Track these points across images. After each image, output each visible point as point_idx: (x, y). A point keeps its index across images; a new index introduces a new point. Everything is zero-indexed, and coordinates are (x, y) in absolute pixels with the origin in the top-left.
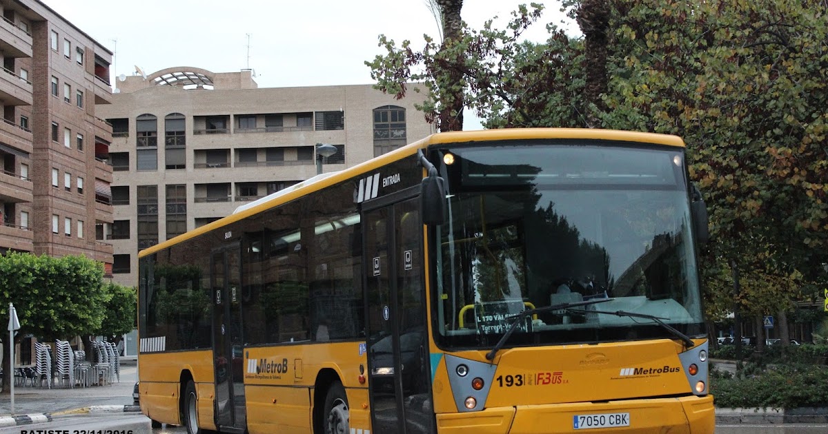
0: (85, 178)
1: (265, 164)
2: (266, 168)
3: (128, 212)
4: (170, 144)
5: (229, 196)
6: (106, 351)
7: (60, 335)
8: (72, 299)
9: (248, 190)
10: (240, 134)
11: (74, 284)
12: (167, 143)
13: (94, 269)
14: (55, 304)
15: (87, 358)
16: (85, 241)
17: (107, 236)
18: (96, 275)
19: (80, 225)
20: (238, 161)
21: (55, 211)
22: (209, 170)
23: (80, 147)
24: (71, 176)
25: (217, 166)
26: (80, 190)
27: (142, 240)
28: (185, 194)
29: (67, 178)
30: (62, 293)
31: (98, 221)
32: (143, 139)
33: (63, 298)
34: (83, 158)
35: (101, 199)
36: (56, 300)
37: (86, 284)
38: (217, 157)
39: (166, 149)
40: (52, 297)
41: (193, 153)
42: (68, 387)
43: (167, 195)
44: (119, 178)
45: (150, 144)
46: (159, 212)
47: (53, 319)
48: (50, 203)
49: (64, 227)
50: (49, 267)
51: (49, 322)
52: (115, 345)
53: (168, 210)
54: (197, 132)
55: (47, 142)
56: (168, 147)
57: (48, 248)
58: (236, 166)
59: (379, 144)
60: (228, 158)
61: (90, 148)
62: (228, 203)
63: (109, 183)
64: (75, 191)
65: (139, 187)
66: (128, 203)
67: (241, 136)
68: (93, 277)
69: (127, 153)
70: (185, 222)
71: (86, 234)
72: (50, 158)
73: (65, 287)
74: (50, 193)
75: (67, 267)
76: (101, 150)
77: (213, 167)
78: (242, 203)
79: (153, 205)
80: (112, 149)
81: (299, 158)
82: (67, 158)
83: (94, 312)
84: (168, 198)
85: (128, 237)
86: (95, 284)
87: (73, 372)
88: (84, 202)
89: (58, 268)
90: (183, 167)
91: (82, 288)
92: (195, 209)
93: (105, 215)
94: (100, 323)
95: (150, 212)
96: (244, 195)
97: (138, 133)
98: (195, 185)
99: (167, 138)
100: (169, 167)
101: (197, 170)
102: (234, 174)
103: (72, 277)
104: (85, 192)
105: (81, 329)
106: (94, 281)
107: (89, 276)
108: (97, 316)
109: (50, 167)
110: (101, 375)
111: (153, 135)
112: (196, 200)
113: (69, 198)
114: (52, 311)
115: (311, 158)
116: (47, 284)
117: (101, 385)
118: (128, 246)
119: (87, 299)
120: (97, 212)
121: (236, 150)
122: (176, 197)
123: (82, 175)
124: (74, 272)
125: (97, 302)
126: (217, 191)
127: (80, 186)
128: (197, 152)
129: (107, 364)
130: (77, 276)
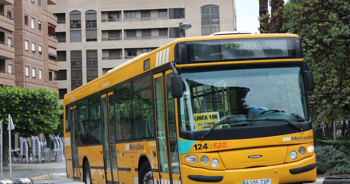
0: (43, 46)
1: (141, 38)
2: (141, 40)
3: (66, 65)
4: (88, 27)
5: (121, 56)
6: (58, 142)
7: (34, 133)
8: (41, 113)
9: (132, 52)
10: (127, 22)
11: (42, 104)
12: (87, 27)
13: (53, 95)
14: (31, 115)
15: (48, 146)
16: (43, 81)
17: (54, 78)
18: (55, 99)
19: (40, 72)
20: (126, 36)
21: (27, 64)
22: (110, 41)
23: (40, 29)
24: (35, 45)
25: (114, 40)
26: (40, 53)
27: (74, 81)
28: (96, 55)
29: (33, 45)
30: (35, 109)
31: (50, 70)
32: (73, 24)
33: (36, 112)
34: (42, 34)
35: (51, 57)
36: (32, 113)
37: (49, 104)
38: (114, 34)
39: (86, 30)
40: (30, 111)
41: (101, 32)
42: (37, 162)
43: (87, 55)
44: (61, 47)
45: (77, 28)
46: (83, 65)
47: (30, 124)
48: (24, 59)
49: (32, 73)
50: (28, 94)
51: (28, 125)
52: (63, 139)
53: (87, 64)
54: (103, 21)
55: (22, 26)
56: (88, 29)
57: (23, 85)
58: (125, 39)
59: (204, 26)
60: (120, 35)
61: (45, 29)
62: (121, 60)
63: (56, 49)
64: (37, 53)
65: (72, 52)
66: (65, 60)
67: (127, 23)
68: (53, 100)
69: (65, 33)
70: (97, 70)
71: (43, 77)
72: (24, 34)
73: (37, 106)
74: (24, 54)
75: (38, 94)
76: (51, 30)
77: (112, 40)
78: (128, 59)
79: (79, 62)
80: (57, 30)
81: (160, 35)
82: (33, 34)
83: (54, 120)
84: (88, 57)
85: (66, 79)
86: (53, 104)
87: (40, 154)
88: (43, 59)
89: (33, 95)
90: (95, 40)
91: (47, 106)
92: (102, 64)
93: (54, 67)
94: (57, 126)
95: (78, 65)
96: (130, 56)
97: (71, 21)
98: (102, 50)
99: (86, 24)
100: (88, 40)
101: (103, 42)
102: (124, 43)
103: (41, 100)
104: (43, 53)
105: (46, 129)
106: (53, 102)
107: (50, 100)
108: (55, 122)
109: (23, 39)
110: (56, 156)
111: (79, 22)
112: (103, 59)
113: (34, 57)
114: (30, 120)
115: (166, 35)
116: (27, 104)
117: (56, 161)
118: (66, 84)
119: (50, 112)
120: (49, 65)
121: (125, 30)
122: (92, 57)
123: (41, 44)
124: (42, 97)
125: (55, 114)
126: (114, 53)
127: (40, 50)
128: (103, 32)
129: (59, 149)
130: (44, 99)
